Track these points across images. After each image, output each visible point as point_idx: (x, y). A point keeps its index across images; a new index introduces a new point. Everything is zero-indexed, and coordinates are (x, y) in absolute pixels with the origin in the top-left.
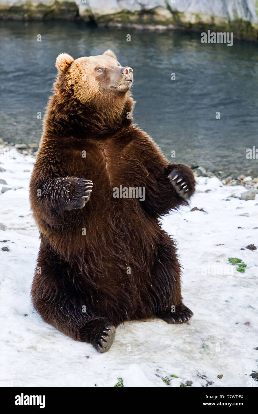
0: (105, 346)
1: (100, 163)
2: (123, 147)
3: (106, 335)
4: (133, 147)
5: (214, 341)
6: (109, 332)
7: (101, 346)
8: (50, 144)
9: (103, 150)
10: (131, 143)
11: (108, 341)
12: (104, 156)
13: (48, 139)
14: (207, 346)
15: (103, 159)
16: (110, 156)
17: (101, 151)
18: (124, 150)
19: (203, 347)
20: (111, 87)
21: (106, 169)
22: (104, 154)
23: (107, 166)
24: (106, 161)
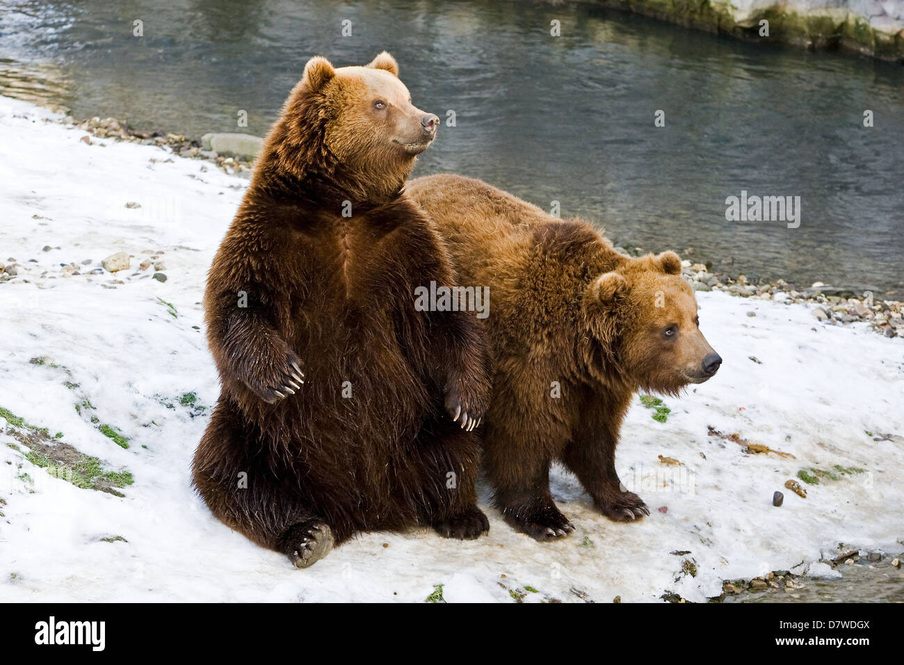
0: (307, 557)
1: (333, 258)
2: (380, 236)
3: (312, 538)
4: (397, 239)
5: (604, 535)
6: (317, 535)
7: (300, 555)
8: (253, 213)
9: (343, 236)
10: (395, 232)
11: (313, 548)
12: (343, 247)
13: (251, 203)
14: (592, 542)
15: (339, 253)
16: (354, 248)
17: (340, 236)
18: (381, 243)
19: (585, 544)
20: (394, 141)
21: (343, 270)
22: (345, 243)
23: (345, 264)
24: (345, 256)
